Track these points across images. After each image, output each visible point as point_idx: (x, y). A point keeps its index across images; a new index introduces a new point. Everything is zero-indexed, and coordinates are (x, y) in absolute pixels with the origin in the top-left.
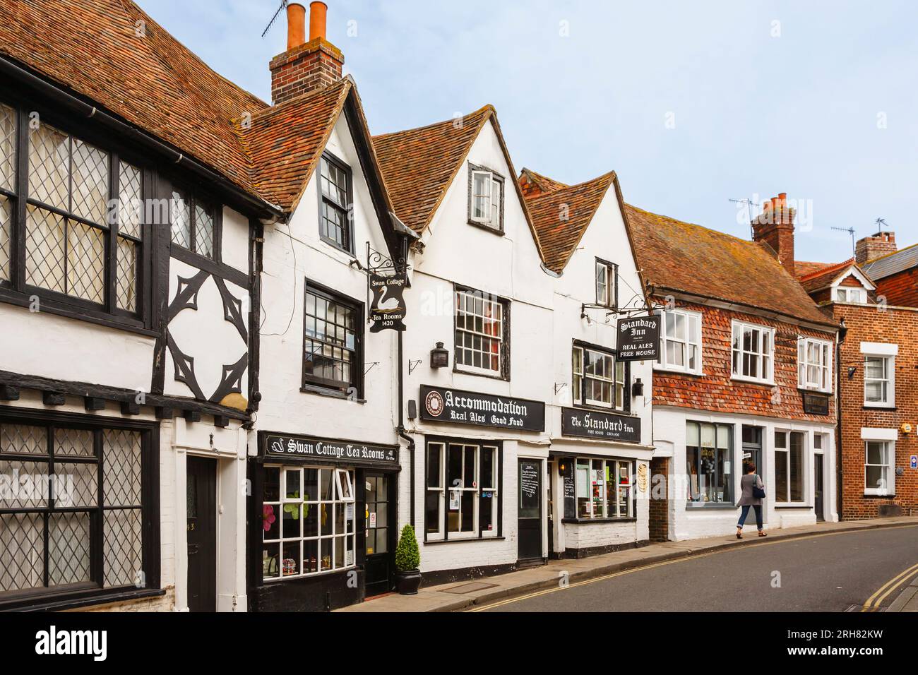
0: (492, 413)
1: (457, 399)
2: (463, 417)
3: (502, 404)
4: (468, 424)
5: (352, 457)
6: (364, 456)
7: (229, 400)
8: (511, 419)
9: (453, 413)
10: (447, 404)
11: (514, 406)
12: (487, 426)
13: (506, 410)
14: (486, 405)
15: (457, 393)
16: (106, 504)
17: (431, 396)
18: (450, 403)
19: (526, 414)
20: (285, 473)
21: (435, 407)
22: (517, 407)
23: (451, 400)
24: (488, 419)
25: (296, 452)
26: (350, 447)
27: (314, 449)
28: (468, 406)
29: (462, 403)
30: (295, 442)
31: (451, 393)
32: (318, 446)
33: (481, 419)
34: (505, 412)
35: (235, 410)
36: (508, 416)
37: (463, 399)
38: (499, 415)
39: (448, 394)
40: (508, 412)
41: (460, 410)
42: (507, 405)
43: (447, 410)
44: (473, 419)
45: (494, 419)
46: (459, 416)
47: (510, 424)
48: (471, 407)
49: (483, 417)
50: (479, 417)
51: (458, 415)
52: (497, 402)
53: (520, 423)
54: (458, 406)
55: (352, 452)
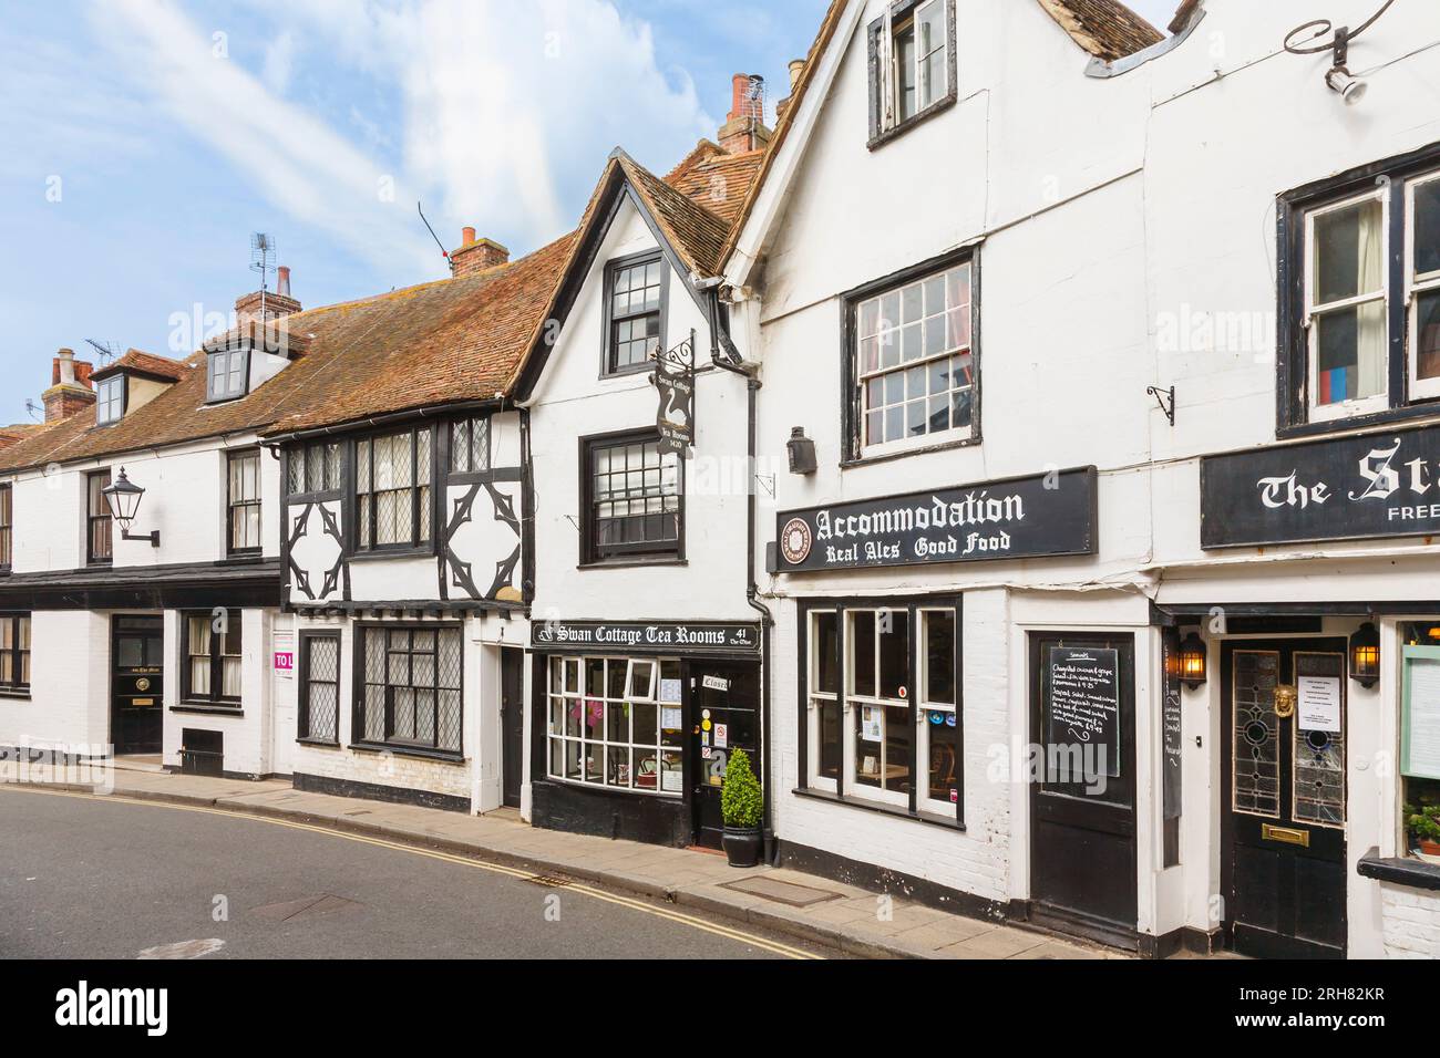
0: (917, 533)
1: (839, 521)
2: (851, 555)
3: (944, 507)
4: (863, 568)
5: (657, 642)
6: (680, 640)
7: (502, 594)
8: (971, 538)
9: (830, 551)
10: (820, 535)
11: (980, 503)
12: (909, 563)
13: (956, 518)
14: (903, 519)
15: (838, 509)
16: (441, 686)
17: (790, 529)
18: (825, 532)
19: (1020, 516)
20: (564, 664)
21: (795, 547)
22: (991, 502)
23: (828, 527)
24: (907, 550)
25: (568, 640)
26: (652, 629)
27: (593, 635)
28: (861, 530)
29: (849, 526)
30: (567, 629)
31: (826, 513)
32: (599, 631)
33: (889, 552)
34: (953, 523)
35: (511, 602)
36: (960, 533)
37: (851, 519)
38: (935, 534)
39: (822, 516)
40: (961, 522)
41: (841, 544)
42: (960, 506)
43: (817, 548)
44: (871, 555)
45: (922, 547)
46: (843, 556)
47: (970, 549)
48: (866, 532)
49: (895, 549)
50: (886, 548)
51: (840, 552)
52: (930, 506)
53: (1004, 541)
54: (841, 534)
55: (656, 635)
